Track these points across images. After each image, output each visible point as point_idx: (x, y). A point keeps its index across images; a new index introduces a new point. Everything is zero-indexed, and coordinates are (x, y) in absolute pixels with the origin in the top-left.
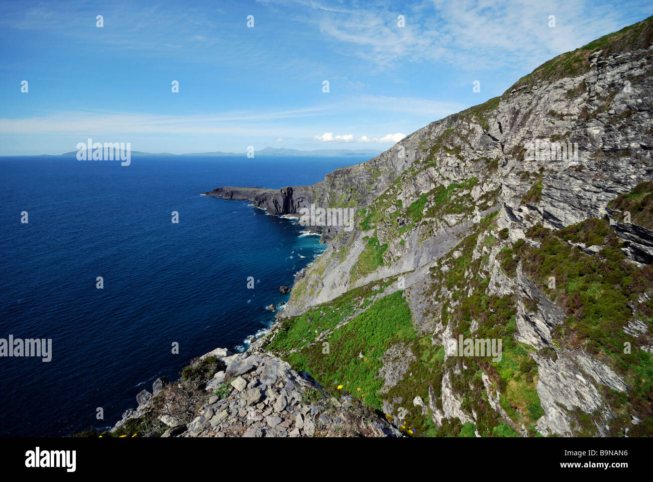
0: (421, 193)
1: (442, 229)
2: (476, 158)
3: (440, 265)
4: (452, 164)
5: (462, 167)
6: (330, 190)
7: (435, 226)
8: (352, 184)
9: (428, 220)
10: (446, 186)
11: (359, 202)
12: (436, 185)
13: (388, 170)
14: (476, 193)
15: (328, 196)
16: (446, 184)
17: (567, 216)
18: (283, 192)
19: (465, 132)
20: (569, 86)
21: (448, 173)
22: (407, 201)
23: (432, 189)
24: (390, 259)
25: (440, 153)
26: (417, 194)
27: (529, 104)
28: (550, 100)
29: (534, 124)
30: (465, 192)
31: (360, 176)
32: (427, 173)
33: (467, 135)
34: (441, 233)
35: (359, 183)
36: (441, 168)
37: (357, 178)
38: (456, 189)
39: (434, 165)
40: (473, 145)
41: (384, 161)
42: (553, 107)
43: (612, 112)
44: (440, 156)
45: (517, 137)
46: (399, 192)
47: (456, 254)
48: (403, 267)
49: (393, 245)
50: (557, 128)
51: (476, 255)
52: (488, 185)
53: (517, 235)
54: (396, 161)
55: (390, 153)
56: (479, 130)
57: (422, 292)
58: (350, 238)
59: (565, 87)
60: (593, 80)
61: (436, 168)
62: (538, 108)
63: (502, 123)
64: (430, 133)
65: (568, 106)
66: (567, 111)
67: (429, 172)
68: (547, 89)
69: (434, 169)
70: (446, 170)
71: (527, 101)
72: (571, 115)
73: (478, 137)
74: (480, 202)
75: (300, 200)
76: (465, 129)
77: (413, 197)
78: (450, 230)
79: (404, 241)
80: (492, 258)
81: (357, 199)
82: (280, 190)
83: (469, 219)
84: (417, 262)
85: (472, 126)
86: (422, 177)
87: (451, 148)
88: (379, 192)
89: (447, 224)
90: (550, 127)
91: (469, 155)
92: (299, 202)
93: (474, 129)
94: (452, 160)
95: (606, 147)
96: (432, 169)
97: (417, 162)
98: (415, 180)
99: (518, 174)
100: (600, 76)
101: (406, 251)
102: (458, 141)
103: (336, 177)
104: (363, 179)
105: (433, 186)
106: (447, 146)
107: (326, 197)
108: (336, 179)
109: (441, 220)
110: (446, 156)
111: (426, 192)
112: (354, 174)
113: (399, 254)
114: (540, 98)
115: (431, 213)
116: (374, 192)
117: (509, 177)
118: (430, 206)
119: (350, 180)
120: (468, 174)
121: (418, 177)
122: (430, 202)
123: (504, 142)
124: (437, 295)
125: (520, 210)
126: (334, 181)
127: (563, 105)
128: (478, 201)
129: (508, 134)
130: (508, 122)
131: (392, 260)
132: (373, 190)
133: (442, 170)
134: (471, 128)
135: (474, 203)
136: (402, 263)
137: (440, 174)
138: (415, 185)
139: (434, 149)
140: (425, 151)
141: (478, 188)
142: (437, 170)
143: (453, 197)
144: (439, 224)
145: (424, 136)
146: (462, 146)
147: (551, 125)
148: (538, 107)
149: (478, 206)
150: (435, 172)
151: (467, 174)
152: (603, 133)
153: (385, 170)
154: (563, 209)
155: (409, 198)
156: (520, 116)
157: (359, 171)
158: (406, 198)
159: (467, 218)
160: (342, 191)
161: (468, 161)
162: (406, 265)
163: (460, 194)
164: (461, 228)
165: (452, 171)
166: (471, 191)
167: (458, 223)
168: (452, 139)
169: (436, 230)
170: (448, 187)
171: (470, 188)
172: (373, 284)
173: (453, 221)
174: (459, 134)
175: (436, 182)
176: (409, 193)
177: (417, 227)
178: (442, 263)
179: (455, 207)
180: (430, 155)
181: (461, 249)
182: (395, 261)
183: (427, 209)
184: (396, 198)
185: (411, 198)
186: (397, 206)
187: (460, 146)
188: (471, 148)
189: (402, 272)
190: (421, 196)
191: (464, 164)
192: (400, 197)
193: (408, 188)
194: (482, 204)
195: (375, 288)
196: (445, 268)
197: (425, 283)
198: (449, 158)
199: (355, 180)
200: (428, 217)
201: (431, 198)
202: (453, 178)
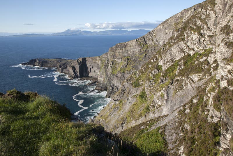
0: (175, 60)
1: (189, 85)
2: (212, 34)
3: (185, 110)
4: (195, 39)
5: (202, 41)
6: (112, 59)
7: (184, 82)
8: (128, 55)
9: (179, 78)
10: (192, 54)
11: (133, 68)
12: (185, 54)
13: (153, 44)
14: (211, 59)
16: (192, 53)
18: (79, 61)
19: (203, 17)
21: (193, 45)
22: (165, 66)
23: (182, 57)
25: (187, 31)
26: (172, 60)
30: (204, 58)
31: (134, 49)
32: (179, 46)
33: (205, 18)
34: (188, 88)
35: (133, 54)
36: (188, 42)
37: (132, 51)
38: (198, 56)
39: (183, 40)
40: (209, 26)
41: (150, 37)
44: (187, 33)
46: (160, 59)
47: (195, 101)
48: (163, 112)
49: (156, 97)
51: (205, 99)
54: (159, 38)
57: (173, 127)
58: (126, 93)
64: (182, 17)
67: (180, 45)
69: (183, 43)
70: (192, 43)
74: (214, 65)
76: (204, 14)
78: (194, 86)
79: (163, 94)
81: (131, 65)
82: (77, 60)
83: (207, 77)
84: (172, 107)
85: (208, 12)
86: (175, 49)
87: (194, 27)
88: (147, 60)
89: (192, 80)
93: (209, 14)
94: (195, 36)
96: (182, 43)
97: (172, 38)
98: (170, 51)
101: (165, 101)
102: (199, 22)
103: (117, 50)
104: (136, 51)
105: (183, 55)
106: (192, 26)
107: (110, 65)
108: (117, 51)
109: (188, 78)
110: (191, 33)
111: (178, 59)
112: (129, 48)
113: (160, 103)
115: (181, 73)
116: (143, 60)
118: (181, 69)
119: (127, 51)
120: (207, 46)
121: (172, 49)
122: (181, 66)
128: (212, 64)
130: (221, 10)
131: (155, 108)
132: (143, 58)
136: (162, 110)
137: (187, 46)
138: (171, 54)
139: (184, 29)
140: (178, 30)
141: (212, 55)
142: (186, 43)
143: (196, 62)
144: (187, 81)
145: (178, 20)
149: (212, 68)
150: (184, 45)
151: (205, 46)
153: (151, 44)
155: (167, 64)
156: (228, 6)
158: (165, 63)
159: (206, 76)
160: (121, 60)
161: (206, 37)
162: (165, 111)
163: (200, 60)
164: (201, 83)
165: (195, 44)
166: (208, 57)
167: (200, 80)
168: (195, 21)
169: (185, 86)
170: (193, 55)
171: (208, 55)
172: (141, 124)
173: (196, 79)
174: (200, 18)
175: (185, 52)
176: (166, 60)
177: (172, 84)
178: (186, 107)
179: (198, 69)
180: (181, 33)
181: (197, 97)
182: (157, 108)
183: (178, 71)
184: (158, 64)
185: (168, 63)
186: (158, 69)
187: (201, 26)
188: (209, 28)
189: (162, 116)
190: (175, 62)
191: (203, 39)
192: (161, 63)
193: (166, 57)
194: (215, 66)
195: (142, 127)
196: (188, 111)
197: (175, 122)
198: (193, 35)
199: (130, 52)
200: (179, 76)
201: (181, 63)
202: (196, 49)
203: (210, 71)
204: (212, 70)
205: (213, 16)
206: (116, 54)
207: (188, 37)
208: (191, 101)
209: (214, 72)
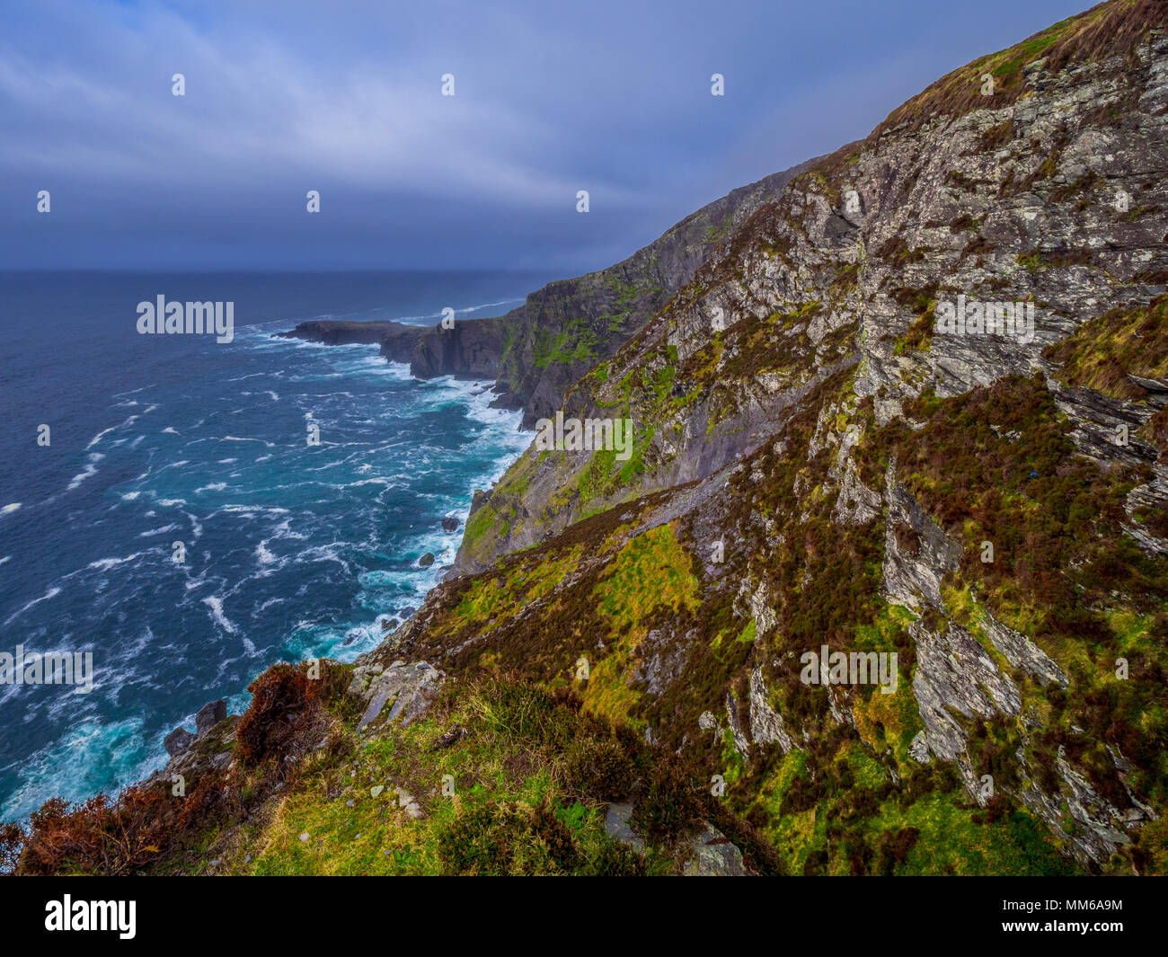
0: (713, 331)
1: (753, 401)
2: (818, 261)
3: (749, 471)
4: (773, 274)
5: (792, 280)
7: (740, 394)
8: (581, 314)
9: (726, 383)
10: (761, 317)
12: (742, 315)
13: (650, 286)
14: (817, 330)
15: (533, 338)
16: (761, 312)
17: (976, 374)
18: (443, 331)
19: (796, 210)
20: (985, 127)
21: (765, 291)
22: (687, 348)
23: (735, 322)
24: (656, 460)
25: (751, 251)
26: (706, 332)
27: (915, 159)
28: (953, 152)
29: (923, 198)
30: (797, 329)
31: (596, 297)
32: (725, 291)
33: (802, 216)
34: (751, 408)
35: (594, 311)
36: (751, 281)
37: (590, 303)
38: (779, 322)
39: (739, 276)
40: (812, 236)
42: (957, 164)
43: (1060, 178)
44: (751, 257)
45: (892, 224)
46: (671, 329)
47: (778, 448)
48: (680, 473)
49: (661, 434)
50: (963, 206)
51: (814, 447)
52: (839, 315)
53: (888, 411)
54: (666, 267)
55: (654, 251)
56: (824, 206)
57: (716, 519)
59: (981, 128)
60: (1028, 116)
61: (743, 281)
62: (931, 168)
63: (865, 195)
64: (731, 211)
65: (983, 166)
66: (981, 175)
67: (729, 289)
68: (947, 131)
70: (762, 286)
71: (911, 152)
72: (989, 183)
73: (822, 220)
74: (824, 347)
75: (477, 347)
76: (797, 204)
77: (699, 339)
78: (767, 403)
79: (681, 425)
80: (842, 453)
81: (590, 344)
83: (803, 380)
84: (705, 461)
85: (810, 197)
86: (715, 300)
87: (771, 241)
88: (633, 329)
89: (762, 389)
90: (950, 205)
91: (804, 255)
92: (475, 351)
93: (813, 205)
94: (771, 266)
95: (1046, 245)
96: (736, 285)
97: (706, 269)
98: (701, 306)
99: (892, 295)
100: (1042, 109)
101: (685, 444)
102: (783, 227)
103: (548, 300)
104: (601, 304)
105: (736, 317)
106: (765, 237)
107: (529, 342)
108: (548, 304)
109: (753, 382)
110: (762, 258)
111: (721, 329)
112: (583, 295)
113: (671, 450)
114: (934, 148)
115: (733, 368)
116: (622, 329)
117: (878, 301)
118: (731, 356)
119: (577, 305)
120: (803, 293)
121: (708, 301)
122: (730, 348)
123: (869, 233)
124: (743, 526)
125: (896, 364)
126: (543, 307)
127: (974, 163)
128: (821, 345)
129: (876, 217)
130: (877, 194)
131: (659, 462)
132: (620, 325)
133: (754, 286)
134: (808, 203)
135: (813, 351)
136: (678, 467)
137: (750, 294)
138: (703, 316)
139: (740, 242)
140: (721, 247)
141: (821, 321)
142: (745, 286)
143: (774, 339)
146: (792, 238)
147: (953, 200)
148: (931, 165)
149: (819, 355)
150: (740, 289)
151: (800, 294)
152: (1042, 219)
153: (645, 285)
154: (970, 361)
155: (691, 342)
156: (897, 182)
157: (594, 287)
158: (686, 341)
159: (801, 377)
160: (560, 328)
161: (802, 268)
162: (686, 471)
163: (787, 333)
164: (789, 398)
165: (772, 288)
166: (807, 327)
167: (784, 388)
168: (774, 224)
169: (741, 403)
170: (766, 318)
171: (807, 321)
172: (621, 508)
173: (774, 385)
174: (787, 216)
175: (741, 309)
176: (690, 332)
177: (706, 397)
178: (753, 465)
179: (777, 359)
180: (730, 255)
181: (786, 438)
182: (664, 464)
183: (724, 362)
184: (666, 341)
185: (695, 341)
186: (667, 357)
187: (788, 238)
188: (809, 242)
189: (677, 483)
190: (714, 337)
191: (795, 274)
192: (674, 341)
193: (689, 322)
194: (828, 351)
195: (625, 517)
196: (757, 476)
197: (722, 504)
198: (766, 262)
199: (586, 307)
200: (726, 378)
201: (732, 341)
202: (774, 302)
203: (814, 365)
204: (818, 360)
205: (824, 209)
206: (546, 311)
207: (751, 268)
208: (768, 449)
209: (823, 366)
